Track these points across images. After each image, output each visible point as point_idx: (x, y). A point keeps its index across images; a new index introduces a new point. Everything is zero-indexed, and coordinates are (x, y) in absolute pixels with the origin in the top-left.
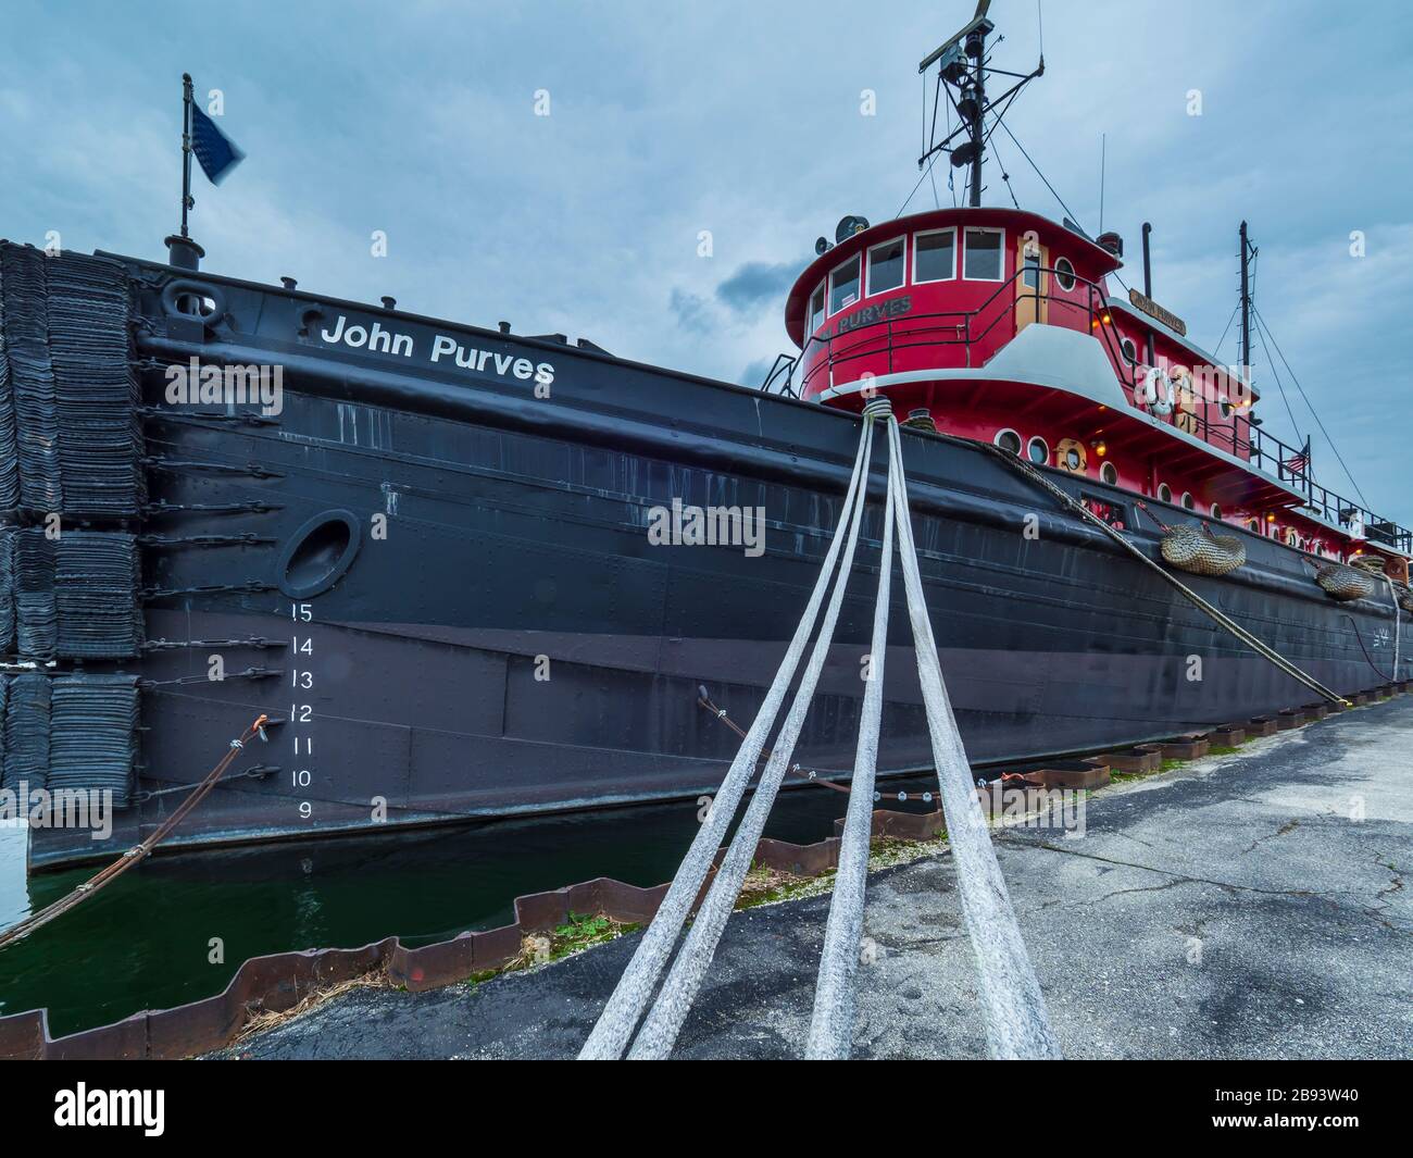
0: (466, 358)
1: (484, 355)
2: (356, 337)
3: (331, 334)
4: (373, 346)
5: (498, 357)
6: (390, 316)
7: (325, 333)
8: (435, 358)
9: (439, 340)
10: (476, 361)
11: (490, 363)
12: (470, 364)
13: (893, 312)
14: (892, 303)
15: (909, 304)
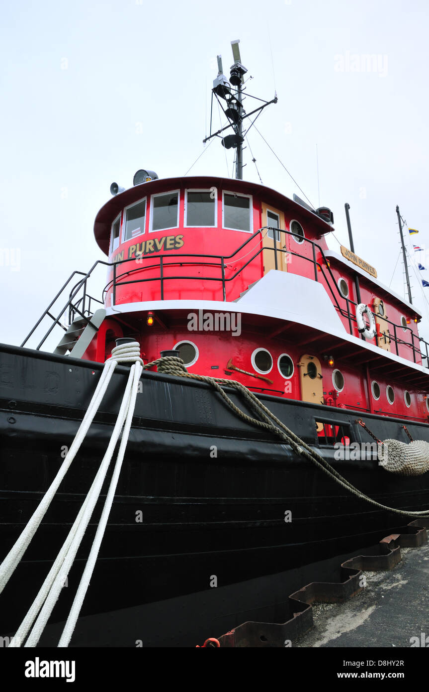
13: (168, 246)
14: (169, 238)
15: (182, 242)
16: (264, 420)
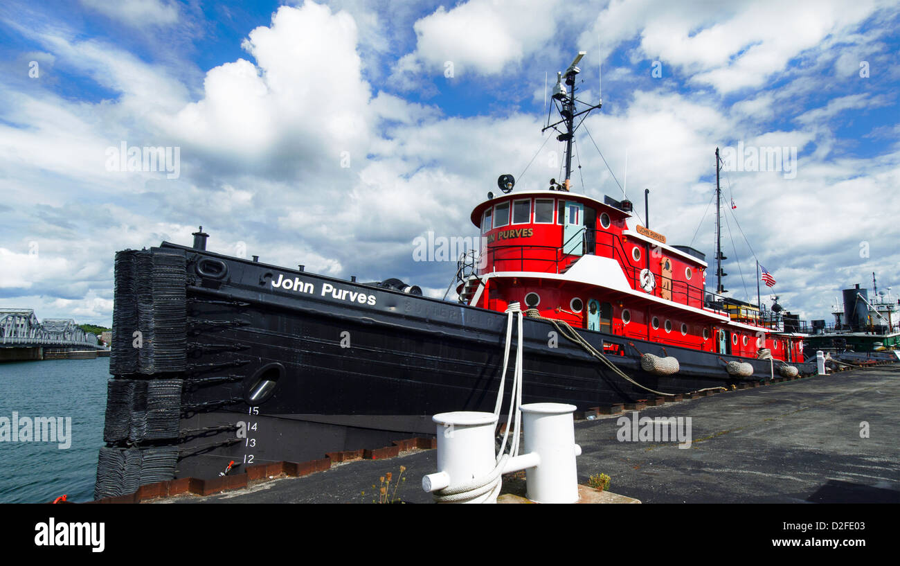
0: (337, 294)
1: (345, 292)
2: (288, 284)
3: (276, 283)
4: (295, 289)
5: (351, 293)
6: (302, 274)
7: (273, 283)
8: (323, 294)
9: (325, 285)
10: (341, 295)
11: (348, 296)
12: (339, 297)
13: (524, 235)
14: (524, 230)
15: (532, 233)
16: (576, 339)
